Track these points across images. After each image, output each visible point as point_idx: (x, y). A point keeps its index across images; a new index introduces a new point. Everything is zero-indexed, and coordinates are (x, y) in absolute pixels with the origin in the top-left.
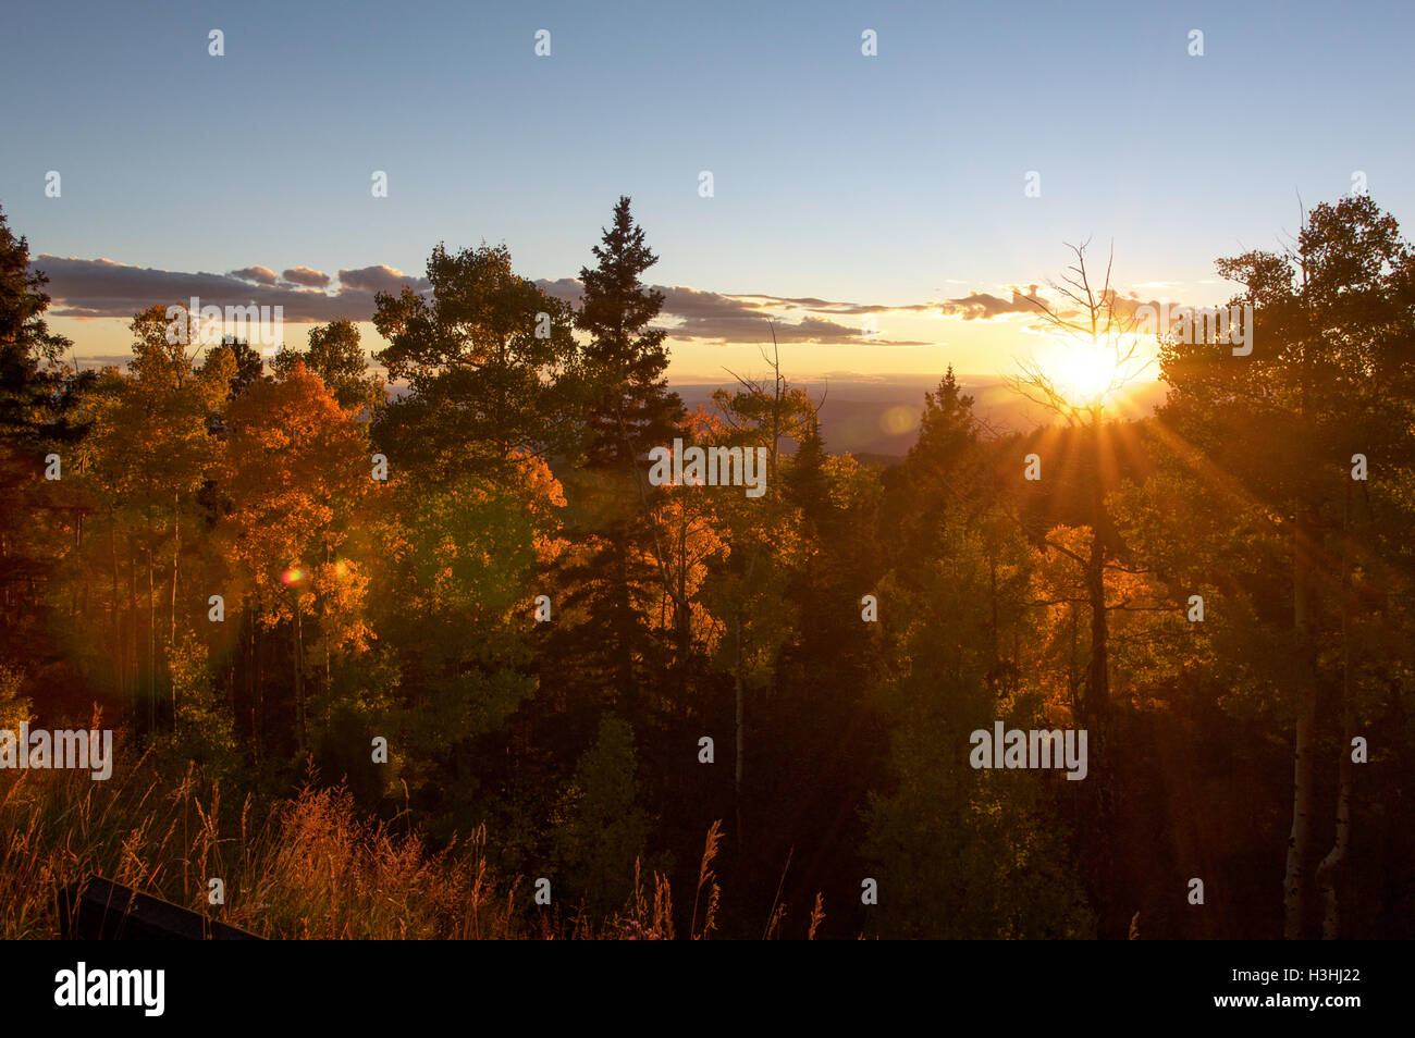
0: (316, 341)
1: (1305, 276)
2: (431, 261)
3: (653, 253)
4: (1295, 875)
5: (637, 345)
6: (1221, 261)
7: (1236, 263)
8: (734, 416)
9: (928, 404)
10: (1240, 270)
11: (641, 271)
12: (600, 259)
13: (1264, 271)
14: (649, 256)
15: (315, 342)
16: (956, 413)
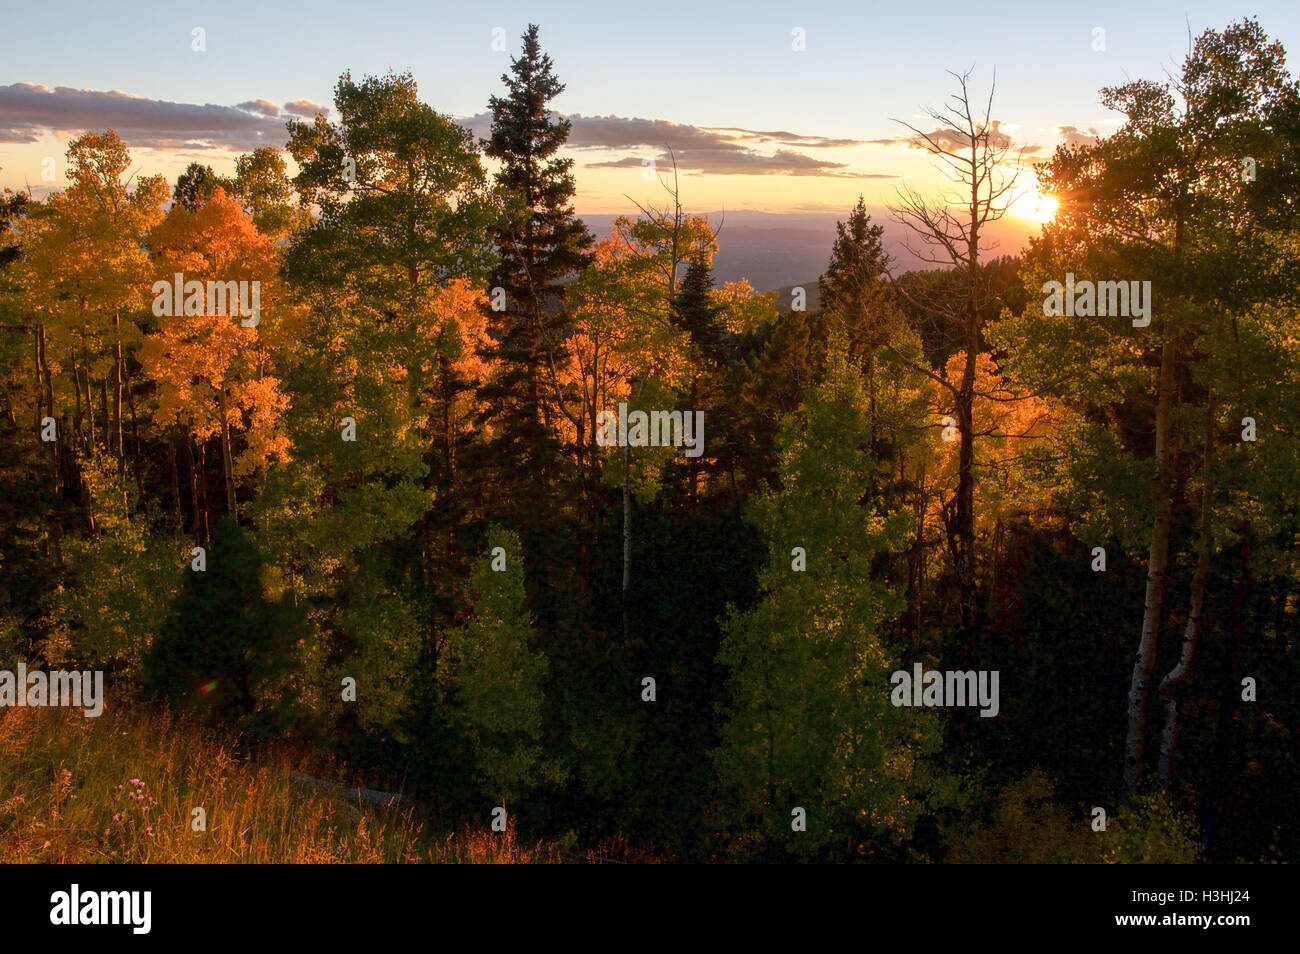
0: (243, 169)
1: (1188, 107)
2: (338, 89)
3: (560, 81)
4: (1139, 688)
5: (545, 173)
6: (1106, 90)
7: (1121, 92)
8: (635, 243)
9: (840, 233)
10: (1125, 101)
11: (549, 98)
12: (509, 88)
13: (1144, 98)
14: (557, 85)
15: (241, 169)
16: (866, 242)
